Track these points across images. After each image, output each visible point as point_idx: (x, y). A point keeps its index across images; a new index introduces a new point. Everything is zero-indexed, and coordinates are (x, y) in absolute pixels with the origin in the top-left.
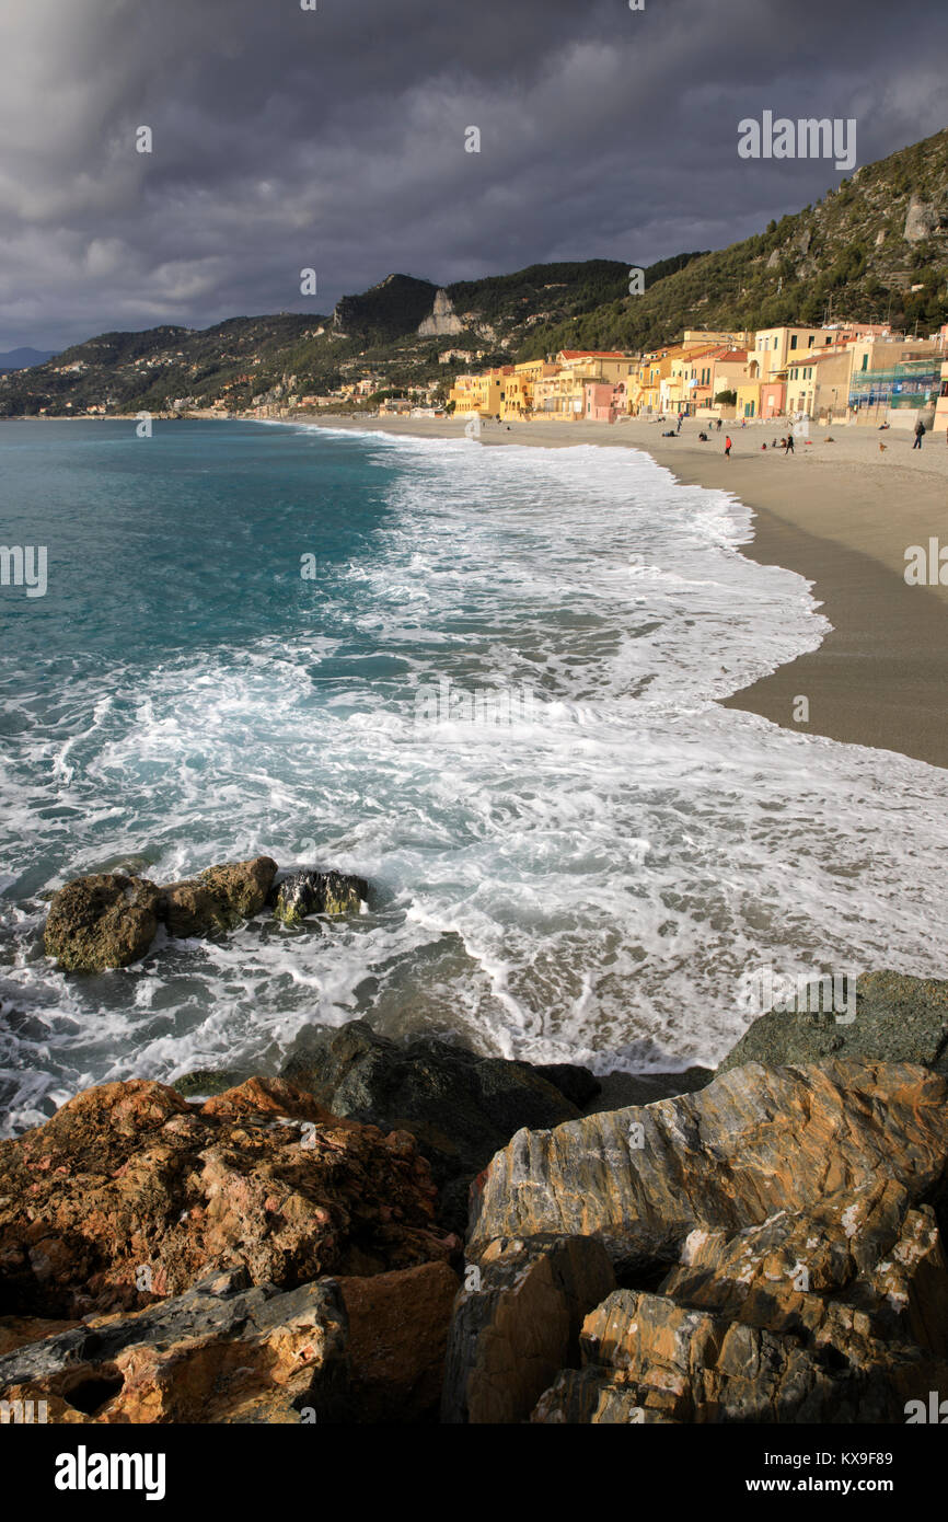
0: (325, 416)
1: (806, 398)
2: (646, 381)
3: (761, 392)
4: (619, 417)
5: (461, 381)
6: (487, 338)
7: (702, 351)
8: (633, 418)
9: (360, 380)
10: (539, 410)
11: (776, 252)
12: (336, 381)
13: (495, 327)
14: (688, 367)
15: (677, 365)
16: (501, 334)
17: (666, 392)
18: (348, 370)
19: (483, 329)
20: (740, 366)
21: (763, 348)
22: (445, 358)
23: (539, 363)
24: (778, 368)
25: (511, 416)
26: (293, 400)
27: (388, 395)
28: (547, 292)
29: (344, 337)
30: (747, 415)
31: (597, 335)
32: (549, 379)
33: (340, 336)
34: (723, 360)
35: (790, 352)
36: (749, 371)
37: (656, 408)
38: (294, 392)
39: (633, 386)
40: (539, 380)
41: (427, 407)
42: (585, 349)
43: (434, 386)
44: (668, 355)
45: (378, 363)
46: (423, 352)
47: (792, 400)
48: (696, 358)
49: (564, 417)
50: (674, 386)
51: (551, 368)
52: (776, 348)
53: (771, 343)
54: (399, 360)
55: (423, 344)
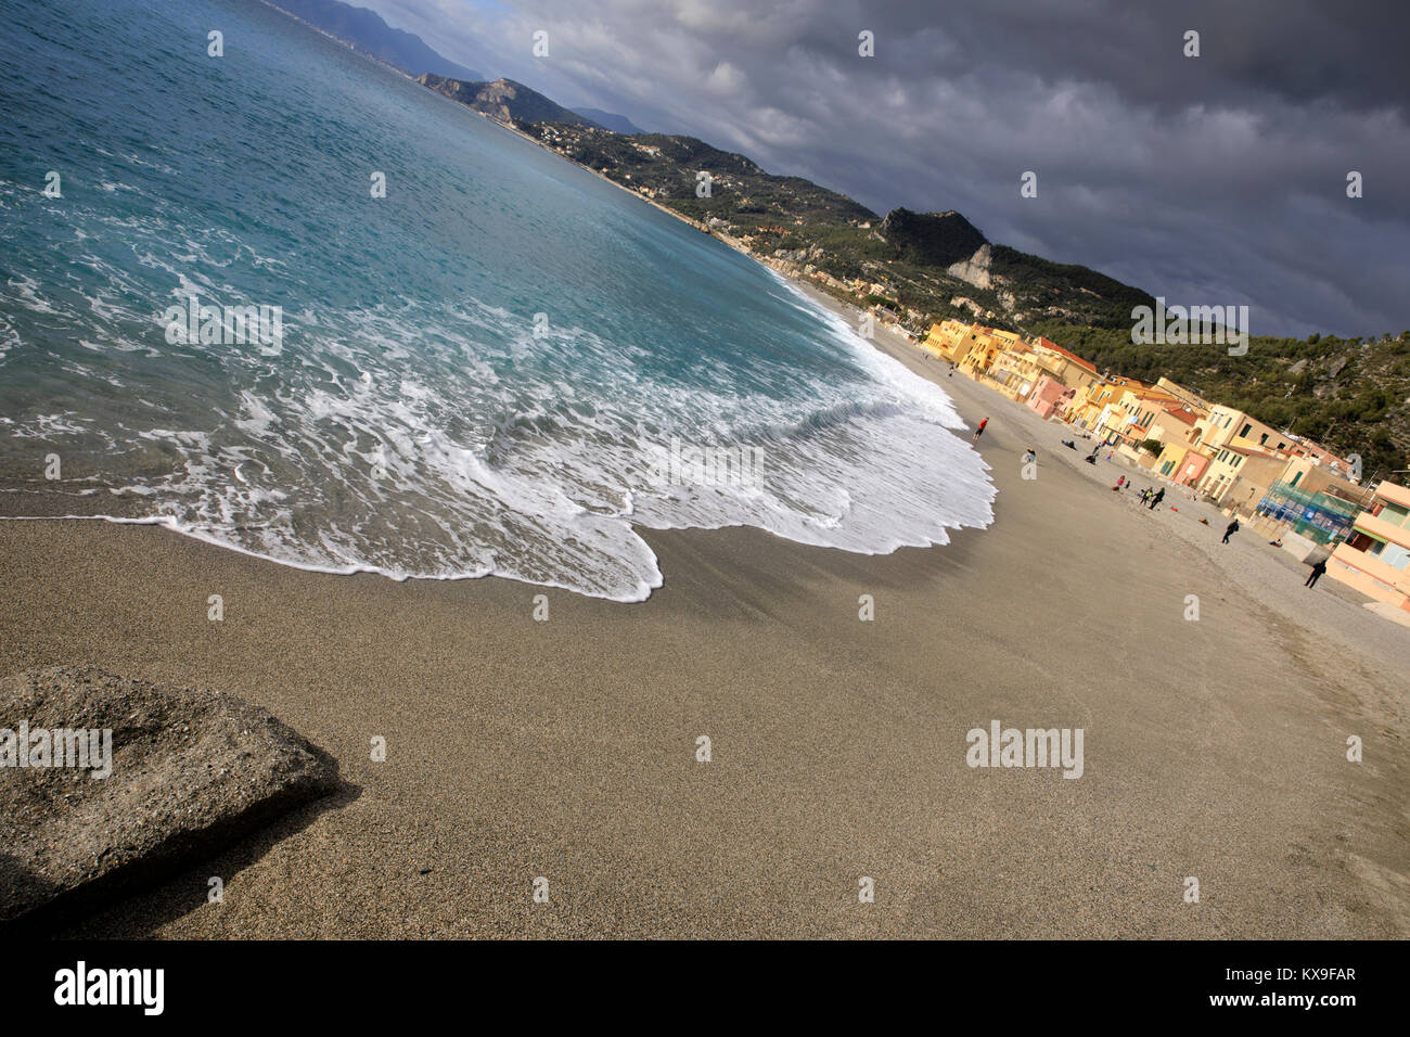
0: (825, 294)
1: (1223, 482)
2: (1094, 397)
3: (1187, 456)
4: (1053, 416)
5: (952, 323)
6: (1006, 305)
7: (1163, 397)
8: (1065, 424)
9: (875, 282)
10: (990, 376)
11: (1304, 361)
12: (854, 272)
13: (1017, 300)
14: (1137, 403)
15: (1129, 397)
16: (1019, 308)
17: (1105, 416)
18: (870, 269)
19: (1005, 296)
20: (1187, 427)
21: (1214, 422)
22: (958, 302)
23: (1014, 337)
24: (1217, 444)
26: (809, 268)
27: (885, 303)
28: (1080, 293)
29: (883, 240)
30: (1162, 472)
31: (1099, 350)
32: (1014, 354)
33: (880, 237)
34: (1169, 413)
35: (1237, 437)
36: (1190, 436)
37: (1090, 426)
38: (813, 263)
39: (1083, 394)
40: (1007, 351)
41: (908, 329)
43: (927, 316)
44: (1126, 385)
45: (899, 277)
46: (942, 288)
47: (1209, 478)
48: (1148, 399)
49: (1009, 393)
50: (1116, 414)
51: (1022, 346)
52: (1226, 427)
53: (1225, 420)
54: (918, 284)
55: (947, 282)
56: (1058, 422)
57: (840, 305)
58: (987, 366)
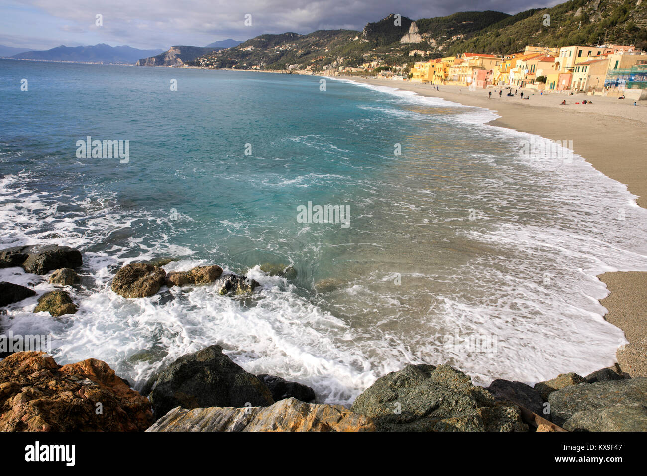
0: (354, 76)
1: (582, 81)
2: (503, 69)
3: (560, 77)
4: (488, 86)
5: (417, 64)
6: (433, 45)
7: (534, 55)
8: (494, 86)
9: (372, 61)
10: (450, 80)
11: (580, 9)
12: (361, 61)
13: (437, 40)
14: (524, 64)
15: (519, 62)
16: (439, 44)
17: (512, 75)
18: (367, 57)
19: (431, 41)
20: (552, 64)
21: (563, 56)
22: (412, 54)
23: (453, 58)
24: (570, 65)
25: (437, 82)
26: (341, 68)
27: (383, 69)
28: (463, 25)
29: (367, 41)
30: (551, 88)
31: (484, 47)
32: (457, 66)
33: (365, 41)
34: (542, 61)
35: (577, 58)
36: (555, 67)
37: (506, 83)
38: (342, 65)
39: (496, 72)
40: (452, 66)
41: (400, 75)
42: (478, 53)
43: (405, 66)
44: (516, 57)
45: (381, 54)
46: (402, 51)
47: (575, 82)
48: (529, 59)
49: (462, 84)
50: (516, 72)
51: (459, 60)
52: (570, 56)
53: (568, 53)
54: (391, 53)
55: (403, 47)
56: (492, 87)
57: (365, 78)
58: (446, 77)
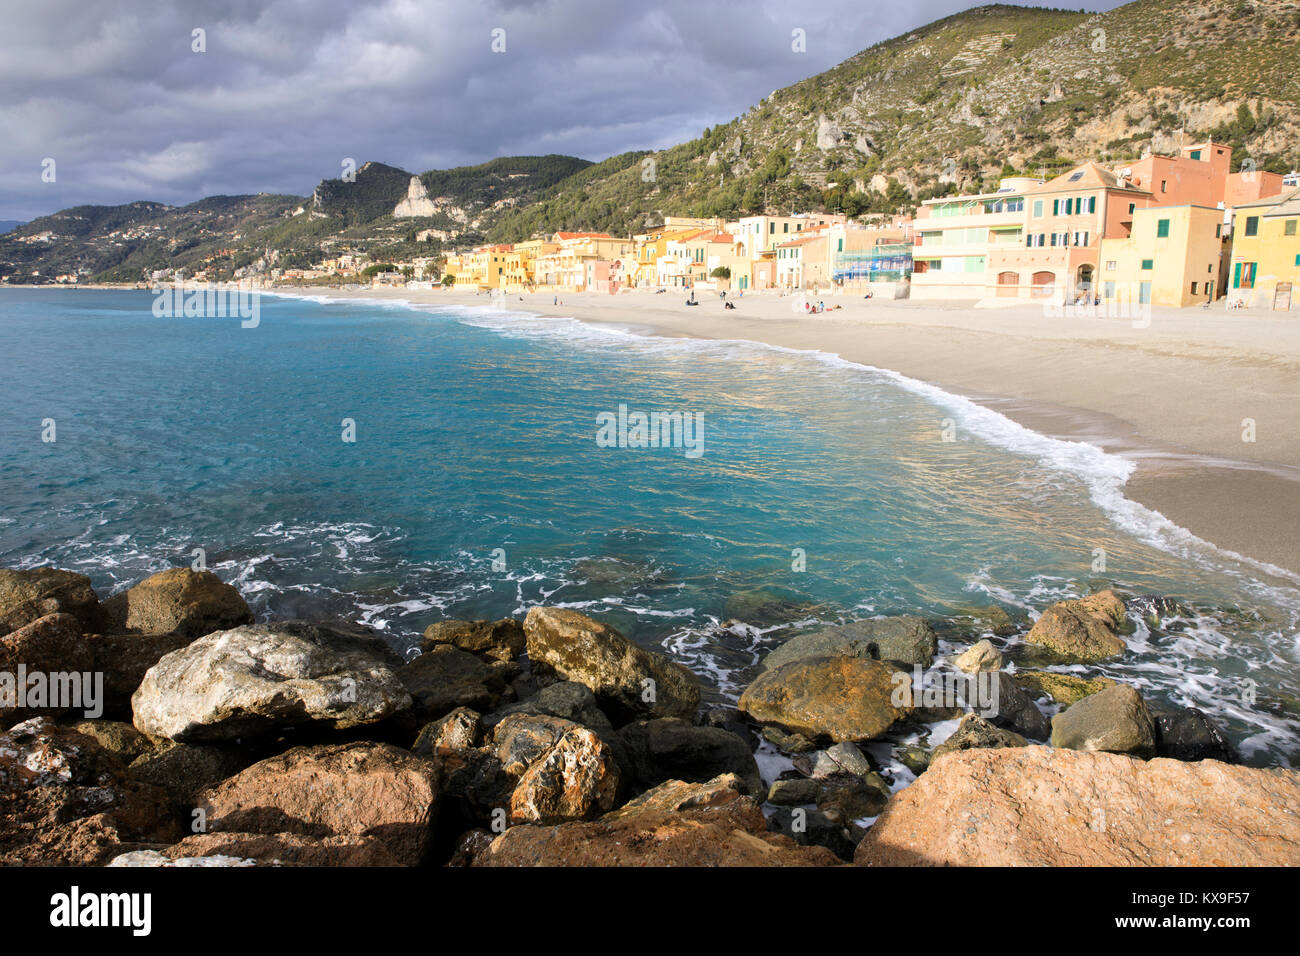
0: (313, 288)
1: (794, 273)
2: (643, 258)
3: (752, 268)
4: (619, 288)
5: (450, 257)
6: (459, 219)
7: (696, 233)
8: (635, 290)
9: (340, 255)
10: (541, 283)
11: (715, 153)
12: (317, 257)
13: (466, 210)
14: (683, 247)
15: (672, 245)
16: (472, 216)
17: (662, 267)
18: (329, 247)
20: (728, 247)
21: (747, 233)
22: (422, 237)
23: (537, 242)
24: (762, 248)
25: (516, 289)
26: (276, 273)
27: (382, 269)
28: (511, 180)
29: (324, 216)
32: (550, 256)
33: (320, 215)
34: (713, 242)
36: (735, 249)
37: (653, 281)
38: (276, 266)
39: (630, 265)
40: (539, 257)
41: (421, 281)
44: (663, 237)
45: (358, 240)
46: (400, 232)
47: (782, 275)
48: (689, 239)
49: (566, 290)
50: (671, 262)
51: (549, 247)
52: (758, 232)
53: (754, 229)
54: (378, 238)
55: (400, 225)
56: (625, 292)
58: (530, 278)
